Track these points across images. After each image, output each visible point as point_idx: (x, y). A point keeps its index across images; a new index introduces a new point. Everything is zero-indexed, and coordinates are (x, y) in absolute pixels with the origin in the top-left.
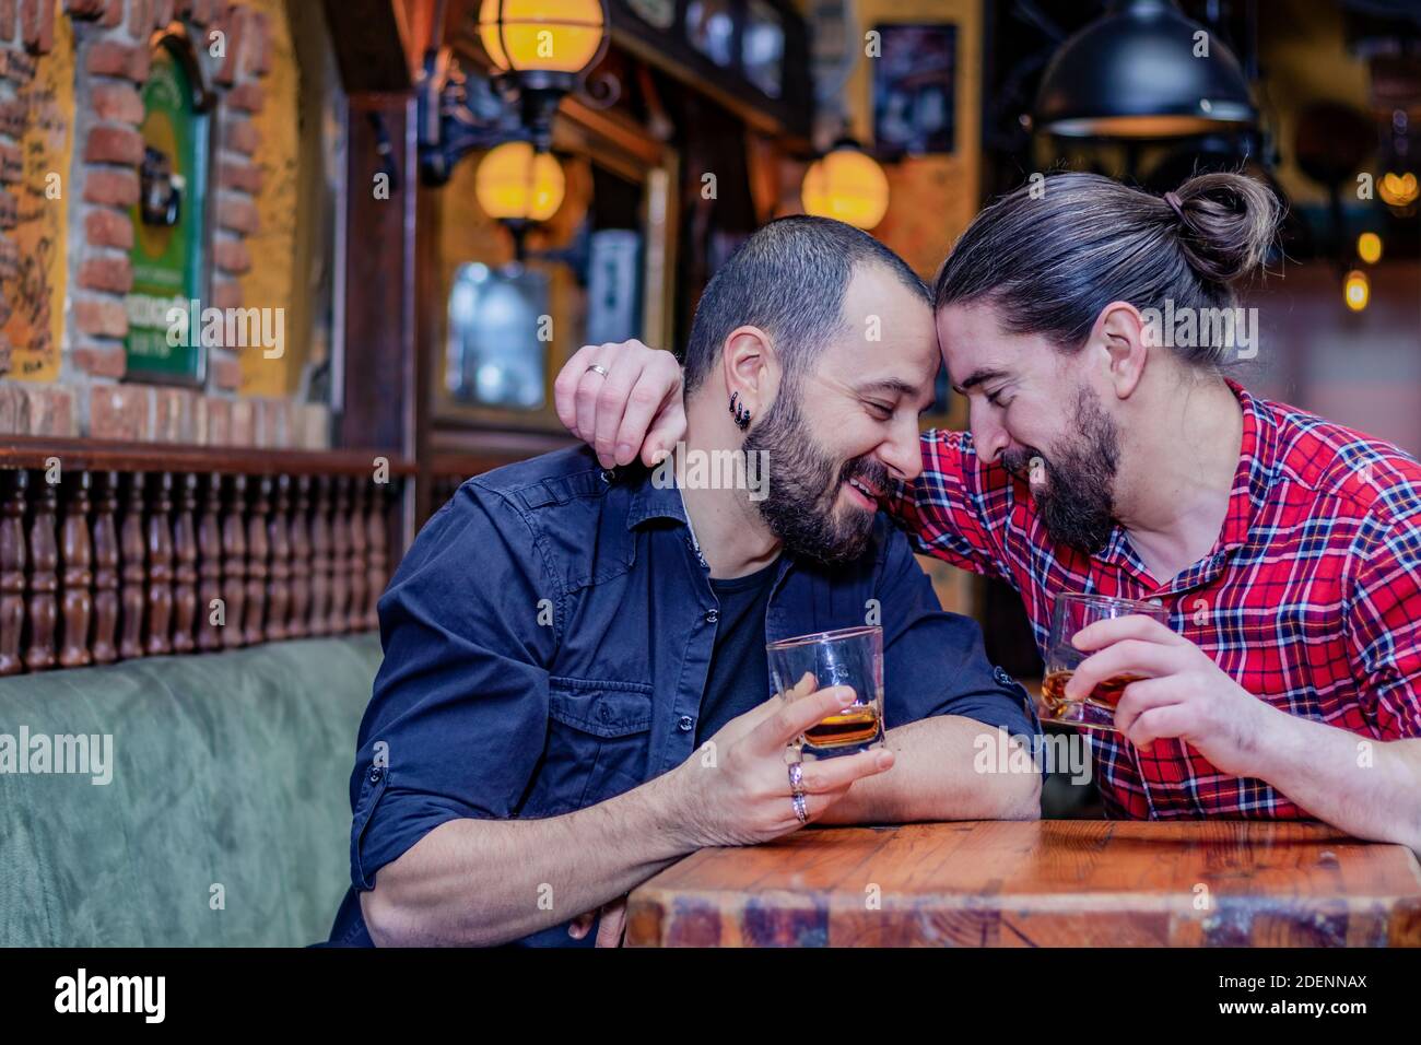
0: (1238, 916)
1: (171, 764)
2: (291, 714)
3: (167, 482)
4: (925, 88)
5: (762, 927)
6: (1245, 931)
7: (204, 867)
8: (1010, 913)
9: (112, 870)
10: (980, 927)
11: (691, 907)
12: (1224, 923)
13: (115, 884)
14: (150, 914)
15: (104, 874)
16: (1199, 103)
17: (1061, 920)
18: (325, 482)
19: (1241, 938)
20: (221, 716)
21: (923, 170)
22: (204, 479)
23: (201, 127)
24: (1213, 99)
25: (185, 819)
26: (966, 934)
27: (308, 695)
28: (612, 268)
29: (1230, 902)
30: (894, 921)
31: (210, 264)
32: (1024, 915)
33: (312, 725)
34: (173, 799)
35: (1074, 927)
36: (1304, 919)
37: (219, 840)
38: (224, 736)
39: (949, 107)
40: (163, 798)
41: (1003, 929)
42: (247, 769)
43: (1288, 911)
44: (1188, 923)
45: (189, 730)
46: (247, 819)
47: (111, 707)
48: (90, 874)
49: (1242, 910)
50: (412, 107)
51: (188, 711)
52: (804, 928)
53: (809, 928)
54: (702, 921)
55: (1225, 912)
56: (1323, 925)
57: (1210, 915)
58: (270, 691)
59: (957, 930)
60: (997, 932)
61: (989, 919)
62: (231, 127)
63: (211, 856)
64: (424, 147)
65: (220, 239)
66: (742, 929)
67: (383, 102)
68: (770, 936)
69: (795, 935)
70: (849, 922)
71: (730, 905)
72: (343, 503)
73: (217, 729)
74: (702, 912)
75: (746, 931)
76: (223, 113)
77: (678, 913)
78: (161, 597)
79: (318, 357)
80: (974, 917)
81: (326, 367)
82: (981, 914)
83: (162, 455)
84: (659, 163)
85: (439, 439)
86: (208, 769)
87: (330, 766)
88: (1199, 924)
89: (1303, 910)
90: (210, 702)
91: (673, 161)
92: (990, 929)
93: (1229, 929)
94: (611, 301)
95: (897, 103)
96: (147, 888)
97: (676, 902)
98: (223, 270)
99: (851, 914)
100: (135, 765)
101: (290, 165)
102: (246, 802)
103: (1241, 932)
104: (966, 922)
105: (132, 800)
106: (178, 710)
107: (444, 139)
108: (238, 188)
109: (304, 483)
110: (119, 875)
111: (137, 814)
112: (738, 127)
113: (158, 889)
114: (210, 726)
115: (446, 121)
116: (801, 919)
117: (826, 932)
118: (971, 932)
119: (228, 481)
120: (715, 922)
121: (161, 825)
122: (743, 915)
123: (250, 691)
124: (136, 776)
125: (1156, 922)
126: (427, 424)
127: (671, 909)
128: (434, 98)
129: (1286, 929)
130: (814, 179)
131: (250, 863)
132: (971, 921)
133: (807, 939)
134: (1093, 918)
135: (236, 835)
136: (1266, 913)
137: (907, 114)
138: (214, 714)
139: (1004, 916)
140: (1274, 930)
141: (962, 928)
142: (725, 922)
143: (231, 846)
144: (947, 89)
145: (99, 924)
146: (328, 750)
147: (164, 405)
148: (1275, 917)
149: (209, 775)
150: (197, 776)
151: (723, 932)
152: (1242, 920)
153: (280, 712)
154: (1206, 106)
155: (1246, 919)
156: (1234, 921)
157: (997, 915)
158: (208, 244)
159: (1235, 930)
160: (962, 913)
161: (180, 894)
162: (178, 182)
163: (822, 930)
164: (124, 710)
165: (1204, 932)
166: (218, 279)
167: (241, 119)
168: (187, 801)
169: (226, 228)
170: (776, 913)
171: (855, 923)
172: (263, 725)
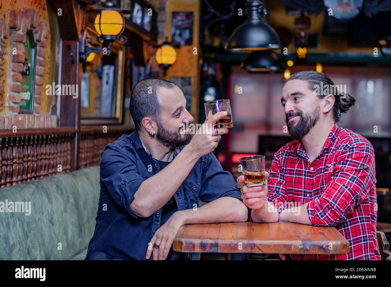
0: (307, 245)
1: (42, 206)
2: (62, 193)
3: (32, 138)
4: (185, 28)
5: (204, 247)
6: (308, 249)
7: (49, 229)
8: (257, 244)
9: (33, 230)
10: (251, 247)
11: (189, 242)
12: (304, 247)
13: (34, 234)
14: (40, 240)
15: (32, 231)
16: (269, 44)
17: (268, 246)
18: (60, 136)
19: (307, 250)
20: (50, 194)
21: (185, 49)
22: (38, 137)
23: (33, 51)
24: (272, 43)
25: (45, 219)
26: (248, 249)
27: (64, 188)
28: (108, 74)
29: (305, 242)
30: (232, 246)
31: (34, 84)
32: (260, 245)
33: (66, 195)
34: (43, 214)
35: (271, 247)
36: (321, 246)
37: (51, 222)
38: (51, 198)
39: (191, 33)
40: (41, 213)
41: (256, 248)
42: (55, 206)
43: (317, 244)
44: (296, 247)
45: (45, 197)
46: (55, 217)
47: (31, 193)
48: (30, 232)
49: (308, 244)
50: (78, 43)
51: (44, 193)
52: (213, 247)
53: (214, 247)
54: (191, 245)
55: (304, 244)
56: (325, 247)
57: (301, 245)
58: (58, 187)
59: (246, 248)
60: (254, 248)
61: (253, 245)
62: (40, 51)
63: (50, 227)
64: (80, 54)
65: (37, 77)
66: (199, 247)
67: (72, 43)
68: (205, 249)
69: (211, 248)
70: (223, 246)
71: (197, 242)
72: (63, 140)
73: (50, 197)
74: (191, 243)
75: (200, 248)
76: (38, 48)
77: (186, 244)
78: (30, 164)
79: (53, 103)
80: (249, 245)
81: (55, 106)
82: (251, 244)
83: (30, 132)
84: (121, 49)
85: (83, 122)
86: (48, 206)
87: (69, 204)
88: (298, 247)
89: (321, 244)
90: (48, 190)
91: (124, 48)
92: (253, 248)
93: (305, 248)
94: (107, 83)
95: (178, 32)
96: (39, 234)
97: (185, 241)
98: (37, 85)
99: (223, 244)
100: (36, 206)
101: (49, 58)
102: (55, 214)
103: (307, 249)
104: (248, 246)
105: (36, 214)
106: (42, 193)
107: (85, 52)
108: (41, 65)
109: (56, 136)
110: (34, 232)
111: (37, 217)
112: (141, 39)
113: (41, 235)
114: (48, 196)
115: (86, 47)
116: (212, 245)
117: (218, 248)
118: (249, 248)
119: (43, 137)
120: (193, 246)
121: (41, 220)
122: (200, 244)
123: (54, 187)
124: (36, 208)
125: (289, 247)
126: (80, 118)
127: (184, 243)
128: (83, 42)
129: (317, 248)
130: (159, 52)
131: (56, 228)
132: (249, 246)
133: (213, 250)
134: (275, 245)
135: (54, 221)
136: (313, 245)
137: (180, 35)
138: (49, 193)
139: (256, 245)
140: (314, 248)
141: (247, 248)
142: (196, 246)
143: (53, 224)
144: (191, 29)
145: (31, 243)
146: (68, 201)
147: (29, 118)
148: (315, 246)
149: (49, 207)
150: (47, 208)
151: (195, 248)
152: (307, 246)
153: (60, 192)
154: (270, 45)
155: (308, 246)
156: (306, 246)
157: (254, 245)
158: (34, 79)
159: (306, 248)
160: (247, 244)
161: (44, 235)
162: (29, 65)
163: (217, 248)
164: (33, 193)
165: (299, 249)
166: (36, 87)
167: (42, 49)
168: (45, 214)
169: (38, 75)
170: (207, 244)
171: (224, 246)
172: (57, 196)
